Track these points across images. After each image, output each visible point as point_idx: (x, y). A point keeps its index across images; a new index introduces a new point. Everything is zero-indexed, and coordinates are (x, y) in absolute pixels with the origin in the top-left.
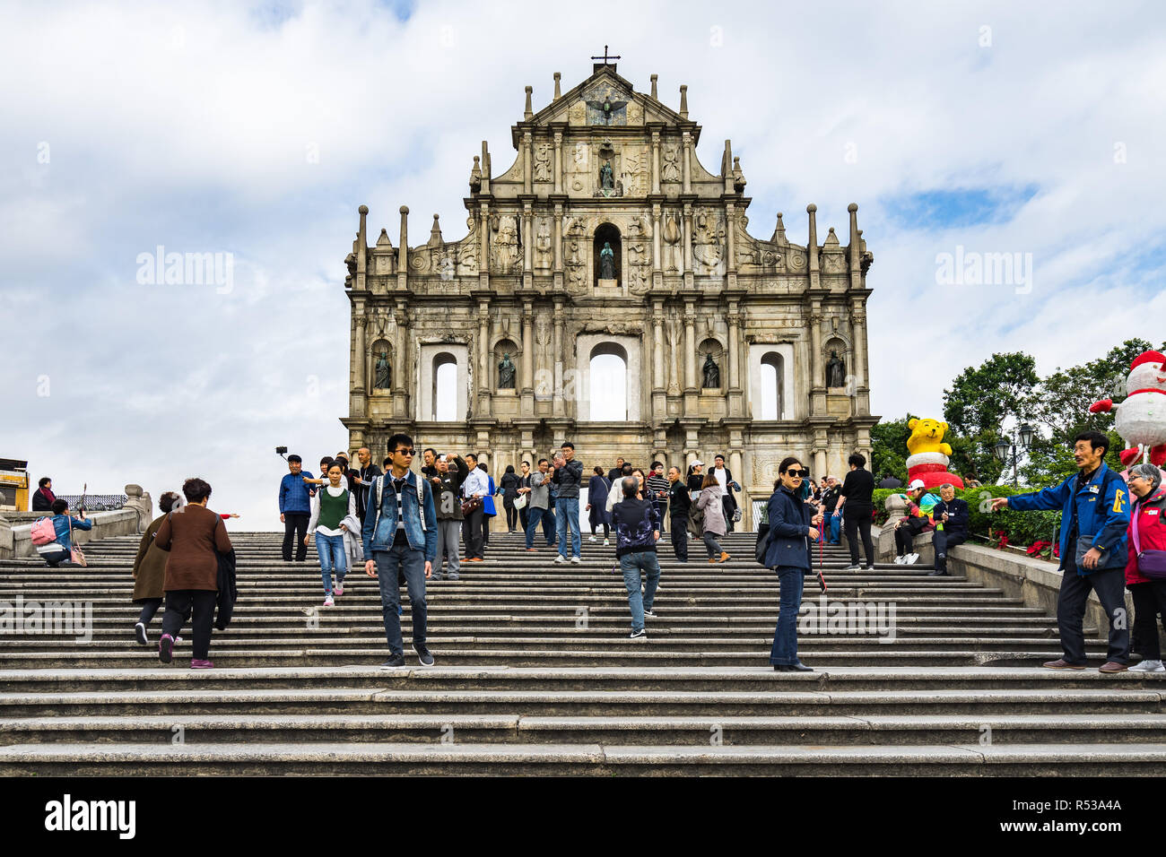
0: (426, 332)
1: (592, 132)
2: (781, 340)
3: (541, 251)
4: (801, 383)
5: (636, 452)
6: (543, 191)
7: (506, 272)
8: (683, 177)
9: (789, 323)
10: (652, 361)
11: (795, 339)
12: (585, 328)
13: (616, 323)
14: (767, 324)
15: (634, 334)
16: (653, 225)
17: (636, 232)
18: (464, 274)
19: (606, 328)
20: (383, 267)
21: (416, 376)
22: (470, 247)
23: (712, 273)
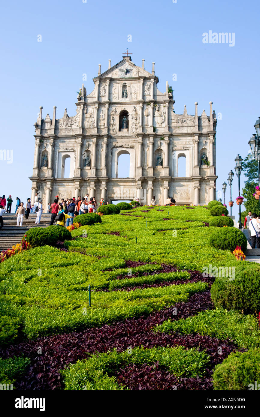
0: (60, 147)
1: (120, 80)
2: (185, 149)
3: (101, 120)
4: (191, 164)
5: (131, 188)
6: (102, 100)
7: (88, 127)
8: (151, 94)
9: (187, 143)
10: (138, 157)
11: (190, 149)
12: (115, 146)
13: (126, 144)
14: (180, 143)
15: (132, 147)
16: (140, 110)
17: (134, 113)
18: (74, 128)
19: (123, 145)
20: (47, 126)
21: (56, 163)
22: (77, 119)
23: (160, 126)
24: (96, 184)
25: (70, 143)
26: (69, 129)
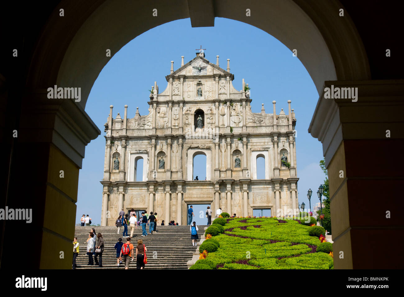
0: (133, 149)
1: (194, 77)
2: (264, 149)
3: (175, 120)
4: (271, 165)
5: (208, 192)
6: (176, 99)
7: (162, 127)
8: (227, 92)
9: (266, 144)
10: (215, 158)
11: (269, 149)
12: (190, 147)
13: (202, 144)
14: (258, 144)
15: (209, 149)
16: (216, 109)
17: (210, 112)
18: (147, 128)
19: (198, 146)
20: (118, 126)
21: (128, 165)
22: (149, 119)
23: (237, 126)
24: (172, 188)
25: (142, 144)
26: (141, 129)
